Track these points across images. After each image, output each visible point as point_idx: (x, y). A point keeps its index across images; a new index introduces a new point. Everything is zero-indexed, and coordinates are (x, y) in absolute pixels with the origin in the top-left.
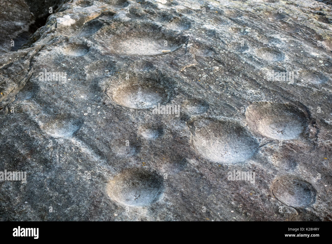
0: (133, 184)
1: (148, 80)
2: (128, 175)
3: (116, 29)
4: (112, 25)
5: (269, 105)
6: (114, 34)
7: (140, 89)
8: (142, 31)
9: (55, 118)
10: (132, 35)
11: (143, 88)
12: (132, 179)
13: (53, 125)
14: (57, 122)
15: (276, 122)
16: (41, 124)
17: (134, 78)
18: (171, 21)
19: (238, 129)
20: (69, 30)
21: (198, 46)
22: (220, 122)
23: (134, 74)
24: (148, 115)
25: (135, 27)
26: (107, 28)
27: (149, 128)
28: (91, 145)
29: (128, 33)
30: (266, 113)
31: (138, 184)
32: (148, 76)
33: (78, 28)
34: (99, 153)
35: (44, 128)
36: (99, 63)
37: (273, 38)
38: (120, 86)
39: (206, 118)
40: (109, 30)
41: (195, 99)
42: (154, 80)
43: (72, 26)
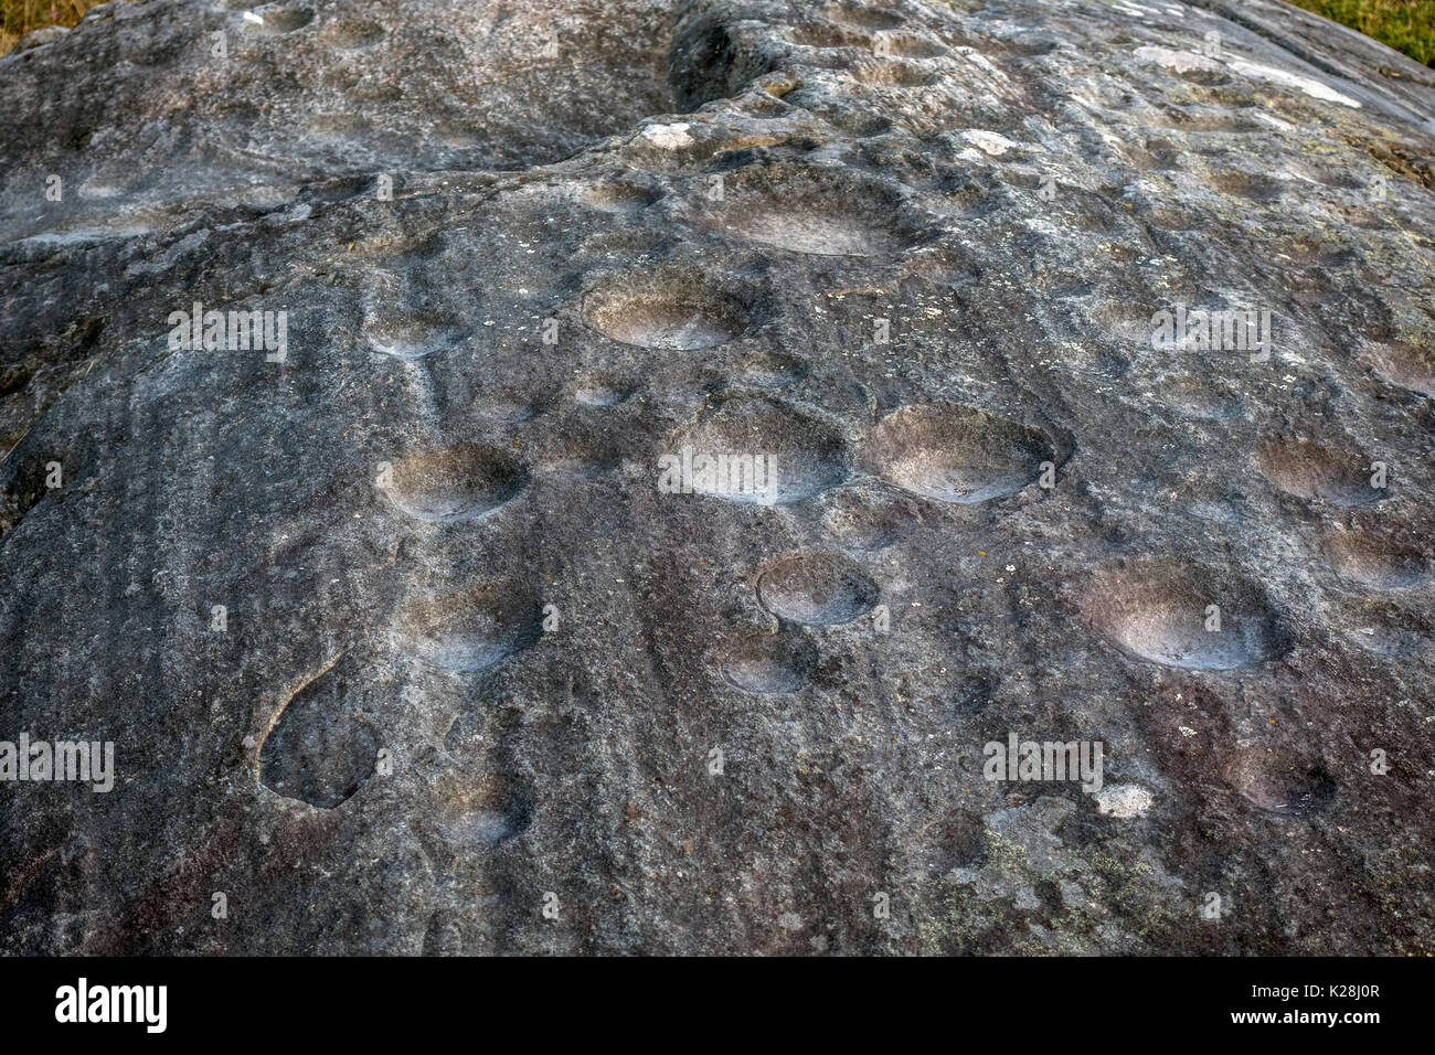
0: (469, 484)
1: (728, 297)
2: (465, 460)
3: (782, 179)
4: (776, 168)
5: (981, 419)
6: (766, 190)
7: (697, 316)
8: (850, 200)
9: (419, 317)
10: (815, 205)
11: (706, 317)
12: (472, 473)
13: (402, 331)
14: (416, 326)
15: (973, 468)
16: (371, 318)
17: (694, 285)
18: (953, 194)
19: (830, 442)
20: (664, 160)
21: (948, 260)
22: (798, 416)
23: (702, 276)
24: (631, 358)
25: (837, 187)
26: (755, 172)
27: (611, 385)
28: (438, 383)
29: (807, 199)
30: (961, 439)
31: (481, 487)
32: (732, 288)
33: (693, 163)
34: (441, 402)
35: (371, 328)
36: (640, 234)
37: (1216, 295)
38: (644, 296)
39: (770, 400)
40: (760, 177)
41: (789, 357)
42: (740, 301)
43: (680, 151)
